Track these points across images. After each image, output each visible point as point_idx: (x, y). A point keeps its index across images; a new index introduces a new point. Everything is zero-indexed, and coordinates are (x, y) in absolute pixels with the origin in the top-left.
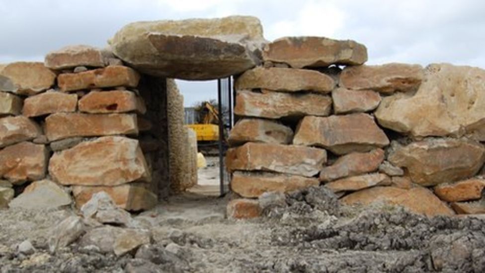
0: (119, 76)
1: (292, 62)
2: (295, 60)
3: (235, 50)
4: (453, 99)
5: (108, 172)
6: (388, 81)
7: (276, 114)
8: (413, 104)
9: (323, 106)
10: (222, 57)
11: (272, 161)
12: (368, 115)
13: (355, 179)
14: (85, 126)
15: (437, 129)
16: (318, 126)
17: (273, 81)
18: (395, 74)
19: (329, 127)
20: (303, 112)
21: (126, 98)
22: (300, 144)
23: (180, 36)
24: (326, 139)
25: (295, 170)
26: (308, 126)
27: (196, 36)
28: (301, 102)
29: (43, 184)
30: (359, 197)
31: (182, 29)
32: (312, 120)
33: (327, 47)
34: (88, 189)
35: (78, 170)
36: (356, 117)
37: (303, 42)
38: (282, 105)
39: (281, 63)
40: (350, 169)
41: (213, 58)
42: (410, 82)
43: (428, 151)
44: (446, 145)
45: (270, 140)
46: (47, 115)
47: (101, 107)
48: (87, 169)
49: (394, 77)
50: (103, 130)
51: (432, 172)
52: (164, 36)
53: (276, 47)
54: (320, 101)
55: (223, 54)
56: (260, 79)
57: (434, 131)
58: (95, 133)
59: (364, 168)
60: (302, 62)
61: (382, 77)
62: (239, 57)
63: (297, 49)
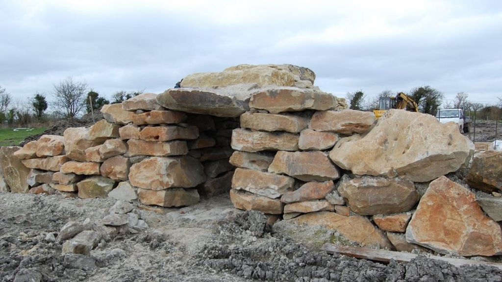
0: (158, 118)
1: (270, 109)
2: (271, 107)
3: (225, 101)
4: (394, 144)
5: (153, 181)
6: (343, 126)
7: (253, 149)
8: (357, 147)
9: (293, 143)
10: (217, 105)
11: (249, 184)
12: (322, 152)
13: (305, 204)
14: (145, 149)
15: (370, 170)
16: (285, 160)
17: (255, 123)
18: (348, 119)
19: (293, 160)
20: (275, 148)
21: (163, 133)
22: (272, 173)
23: (190, 91)
24: (289, 170)
25: (262, 193)
26: (278, 158)
27: (200, 91)
28: (277, 139)
29: (124, 184)
30: (308, 218)
31: (218, 79)
32: (282, 154)
33: (295, 97)
34: (145, 190)
35: (140, 177)
36: (314, 154)
37: (277, 94)
38: (259, 142)
39: (262, 110)
40: (302, 195)
41: (211, 107)
42: (362, 127)
43: (359, 188)
44: (375, 185)
45: (254, 167)
46: (128, 140)
47: (151, 137)
48: (144, 177)
49: (347, 122)
50: (154, 152)
51: (362, 206)
52: (180, 91)
53: (258, 98)
54: (291, 139)
55: (217, 103)
56: (246, 121)
57: (368, 171)
58: (150, 154)
59: (314, 195)
60: (277, 109)
61: (338, 122)
62: (229, 106)
63: (273, 99)
